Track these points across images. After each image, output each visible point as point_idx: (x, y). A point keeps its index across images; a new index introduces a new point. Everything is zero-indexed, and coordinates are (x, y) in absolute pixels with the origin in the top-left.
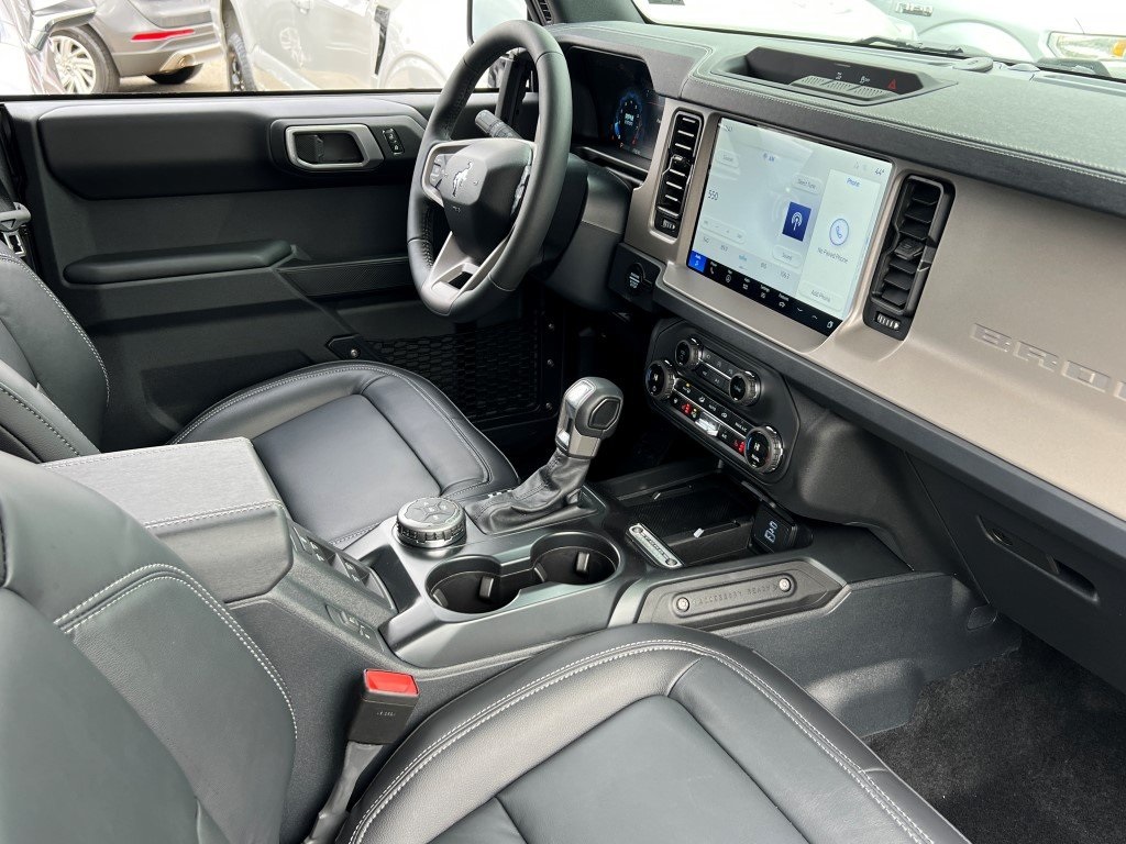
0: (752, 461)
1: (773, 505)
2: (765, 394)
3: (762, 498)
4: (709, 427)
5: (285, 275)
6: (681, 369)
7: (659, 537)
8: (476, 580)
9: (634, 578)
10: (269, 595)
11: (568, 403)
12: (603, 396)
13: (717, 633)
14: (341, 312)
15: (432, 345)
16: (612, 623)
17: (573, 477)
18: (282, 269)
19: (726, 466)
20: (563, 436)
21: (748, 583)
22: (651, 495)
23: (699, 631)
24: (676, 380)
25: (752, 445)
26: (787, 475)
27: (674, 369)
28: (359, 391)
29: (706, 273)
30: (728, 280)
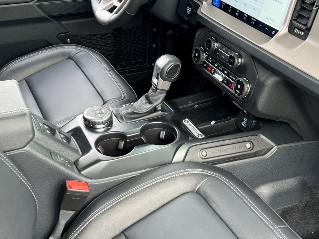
0: (236, 93)
1: (245, 112)
2: (244, 63)
3: (241, 108)
4: (219, 77)
5: (37, 6)
6: (208, 51)
7: (195, 124)
8: (117, 142)
9: (183, 143)
10: (25, 149)
11: (157, 66)
12: (172, 63)
13: (218, 166)
14: (63, 23)
15: (103, 38)
16: (174, 161)
17: (159, 98)
18: (37, 3)
19: (226, 95)
20: (155, 81)
21: (233, 145)
22: (193, 106)
23: (209, 165)
24: (205, 56)
25: (237, 86)
26: (252, 99)
27: (205, 51)
28: (70, 58)
29: (220, 8)
30: (230, 11)
